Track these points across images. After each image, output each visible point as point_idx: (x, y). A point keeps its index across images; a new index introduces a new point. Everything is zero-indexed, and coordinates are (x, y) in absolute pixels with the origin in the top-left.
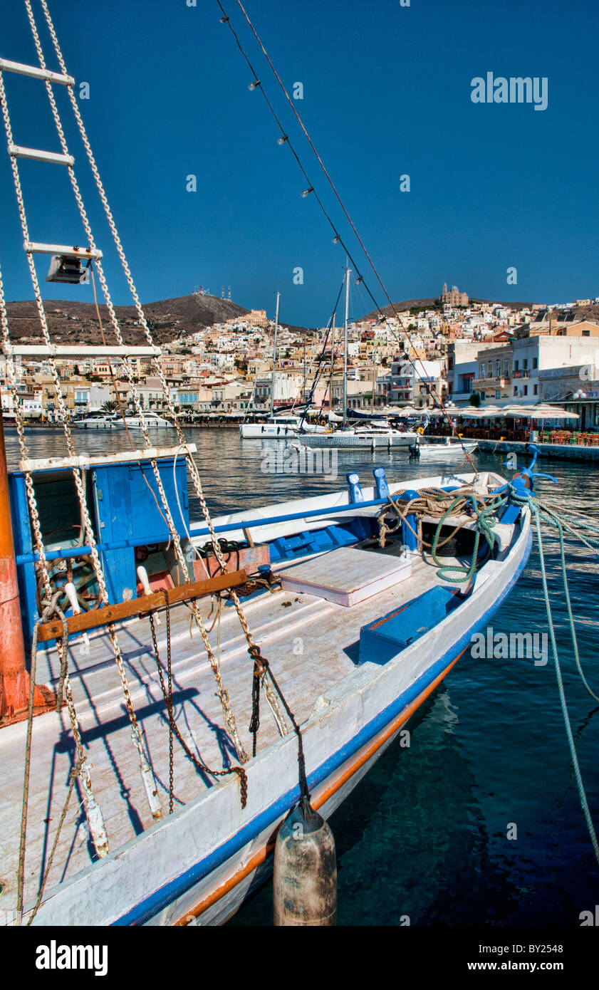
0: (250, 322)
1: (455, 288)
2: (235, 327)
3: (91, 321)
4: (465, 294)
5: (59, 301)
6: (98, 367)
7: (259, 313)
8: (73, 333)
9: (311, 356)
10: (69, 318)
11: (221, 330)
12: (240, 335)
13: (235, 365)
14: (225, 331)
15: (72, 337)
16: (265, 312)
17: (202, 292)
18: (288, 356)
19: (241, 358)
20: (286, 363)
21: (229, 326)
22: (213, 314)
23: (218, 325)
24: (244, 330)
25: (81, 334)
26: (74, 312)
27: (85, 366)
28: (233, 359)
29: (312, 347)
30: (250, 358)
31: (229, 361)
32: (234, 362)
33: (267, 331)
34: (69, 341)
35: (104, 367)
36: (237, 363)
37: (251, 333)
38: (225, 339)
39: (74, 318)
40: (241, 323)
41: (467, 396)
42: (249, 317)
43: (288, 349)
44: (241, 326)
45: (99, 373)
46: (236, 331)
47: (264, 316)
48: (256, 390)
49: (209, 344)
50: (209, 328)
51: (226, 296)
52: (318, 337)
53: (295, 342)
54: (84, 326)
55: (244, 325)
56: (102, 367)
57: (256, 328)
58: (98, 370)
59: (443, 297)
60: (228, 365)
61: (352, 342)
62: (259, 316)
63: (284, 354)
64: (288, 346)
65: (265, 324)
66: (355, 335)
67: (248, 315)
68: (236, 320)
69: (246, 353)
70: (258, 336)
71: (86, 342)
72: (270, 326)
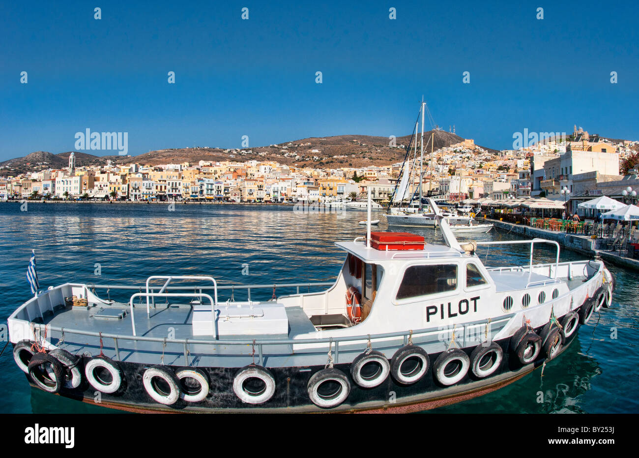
0: (464, 146)
1: (581, 128)
2: (455, 149)
3: (373, 146)
4: (587, 132)
5: (357, 136)
6: (367, 172)
7: (470, 141)
8: (362, 153)
9: (494, 167)
10: (361, 145)
11: (446, 151)
12: (458, 154)
13: (449, 172)
14: (449, 152)
15: (361, 156)
16: (473, 141)
17: (438, 129)
18: (481, 167)
19: (452, 168)
20: (478, 171)
21: (451, 149)
22: (444, 142)
23: (445, 148)
24: (460, 151)
25: (366, 154)
26: (364, 142)
27: (361, 172)
28: (448, 168)
29: (496, 161)
30: (457, 168)
31: (446, 169)
32: (448, 170)
33: (474, 152)
34: (359, 157)
35: (371, 172)
36: (450, 171)
37: (465, 153)
38: (449, 157)
39: (364, 145)
40: (458, 147)
41: (538, 192)
42: (463, 143)
43: (481, 163)
44: (458, 149)
45: (368, 176)
46: (455, 152)
47: (473, 143)
48: (440, 186)
49: (439, 159)
50: (439, 150)
51: (452, 131)
52: (501, 155)
53: (486, 159)
54: (369, 149)
55: (461, 148)
56: (369, 172)
57: (468, 150)
58: (367, 174)
59: (574, 134)
60: (444, 172)
61: (520, 159)
62: (469, 143)
63: (479, 166)
64: (481, 161)
65: (473, 148)
66: (523, 155)
67: (463, 142)
68: (456, 145)
69: (456, 164)
70: (468, 155)
71: (369, 158)
72: (476, 149)
